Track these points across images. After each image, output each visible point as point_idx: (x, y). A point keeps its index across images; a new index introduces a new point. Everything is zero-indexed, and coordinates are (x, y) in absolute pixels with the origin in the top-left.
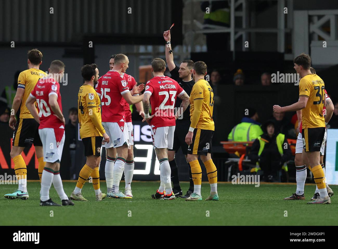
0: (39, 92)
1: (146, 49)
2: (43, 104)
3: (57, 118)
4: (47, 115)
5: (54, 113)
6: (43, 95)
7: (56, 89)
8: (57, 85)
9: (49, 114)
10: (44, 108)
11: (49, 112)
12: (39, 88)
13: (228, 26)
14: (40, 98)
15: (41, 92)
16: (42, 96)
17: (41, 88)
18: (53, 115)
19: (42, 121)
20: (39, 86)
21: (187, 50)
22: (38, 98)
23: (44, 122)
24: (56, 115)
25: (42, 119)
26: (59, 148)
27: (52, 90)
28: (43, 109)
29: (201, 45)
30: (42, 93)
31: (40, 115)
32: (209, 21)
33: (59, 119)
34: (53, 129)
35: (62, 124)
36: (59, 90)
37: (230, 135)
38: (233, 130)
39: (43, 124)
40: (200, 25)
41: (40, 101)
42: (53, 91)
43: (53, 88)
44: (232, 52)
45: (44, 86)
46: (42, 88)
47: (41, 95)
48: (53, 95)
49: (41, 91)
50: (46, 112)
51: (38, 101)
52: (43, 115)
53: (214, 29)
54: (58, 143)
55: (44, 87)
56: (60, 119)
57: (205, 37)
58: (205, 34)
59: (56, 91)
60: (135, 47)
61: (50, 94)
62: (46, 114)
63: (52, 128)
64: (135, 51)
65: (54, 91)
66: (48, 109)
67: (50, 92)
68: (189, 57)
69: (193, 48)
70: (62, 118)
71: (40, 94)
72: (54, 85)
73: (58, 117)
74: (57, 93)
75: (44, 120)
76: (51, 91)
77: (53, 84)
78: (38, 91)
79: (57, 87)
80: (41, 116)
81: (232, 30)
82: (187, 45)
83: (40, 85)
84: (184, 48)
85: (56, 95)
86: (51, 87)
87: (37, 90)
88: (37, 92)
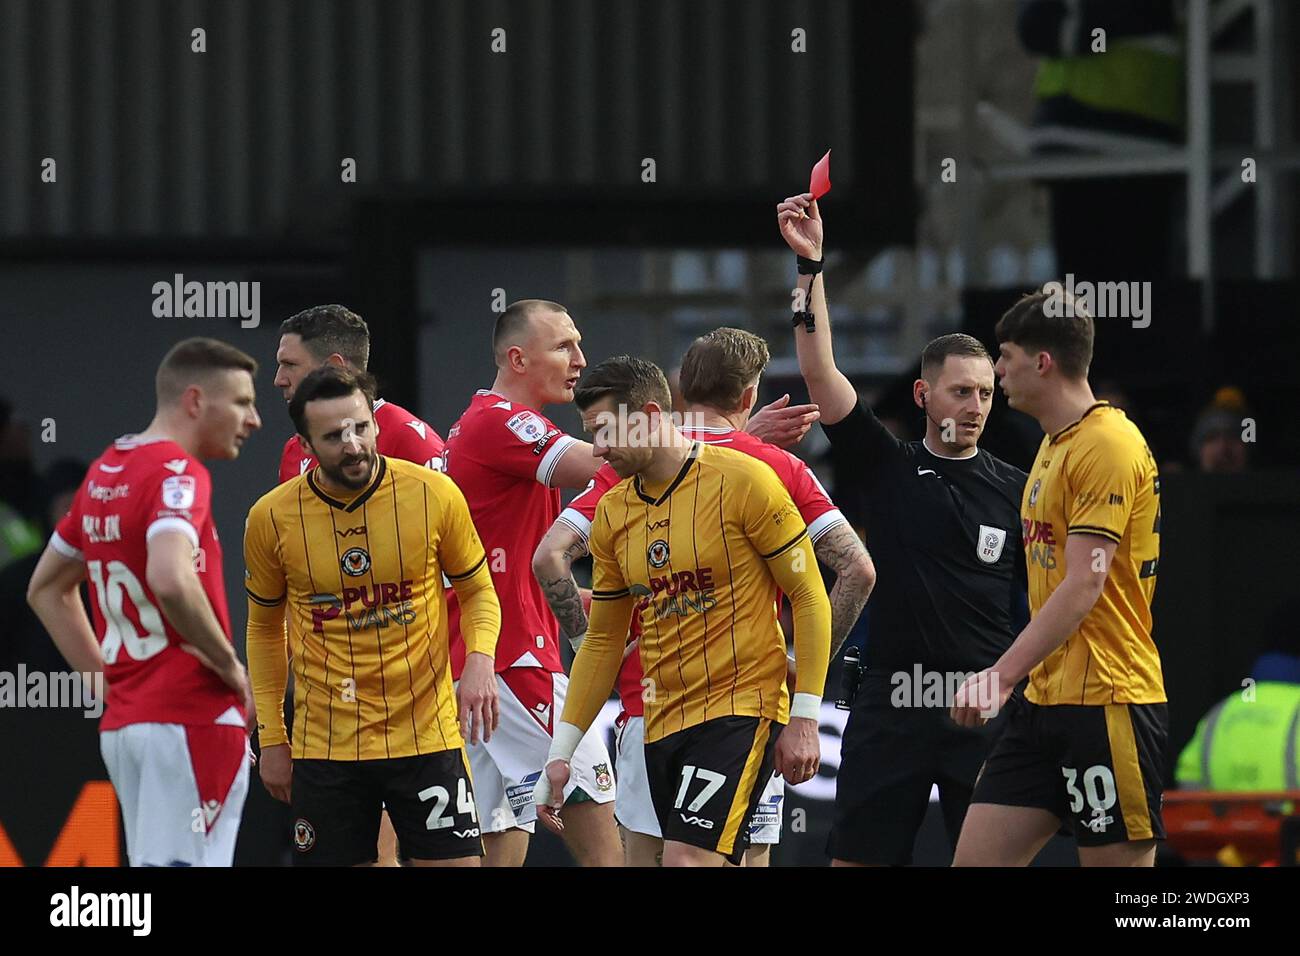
0: (98, 521)
1: (710, 269)
2: (122, 586)
3: (201, 665)
4: (144, 652)
5: (186, 642)
6: (118, 536)
7: (188, 499)
8: (192, 480)
9: (156, 645)
10: (130, 610)
11: (157, 634)
12: (100, 497)
13: (1173, 133)
14: (106, 552)
15: (107, 520)
16: (114, 543)
17: (106, 498)
18: (183, 652)
19: (117, 686)
20: (96, 485)
21: (942, 276)
22: (94, 558)
23: (133, 687)
24: (196, 652)
25: (119, 671)
26: (215, 838)
27: (164, 507)
28: (123, 618)
29: (1023, 248)
30: (113, 525)
31: (109, 651)
32: (1062, 110)
33: (211, 673)
34: (180, 732)
35: (231, 698)
36: (205, 505)
37: (1190, 757)
38: (1202, 728)
39: (125, 702)
40: (1013, 133)
41: (106, 575)
42: (172, 510)
43: (168, 498)
44: (1196, 285)
45: (126, 487)
46: (110, 498)
47: (108, 538)
48: (170, 536)
49: (109, 514)
50: (143, 632)
51: (96, 571)
52: (123, 649)
53: (1094, 153)
54: (212, 808)
55: (122, 491)
56: (219, 671)
57: (1044, 198)
58: (1040, 182)
59: (185, 513)
60: (648, 260)
61: (153, 530)
62: (143, 647)
63: (176, 723)
64: (648, 284)
65: (177, 513)
66: (150, 617)
67: (157, 518)
68: (955, 312)
69: (977, 260)
70: (226, 661)
71: (104, 535)
72: (174, 479)
73: (205, 659)
74: (190, 522)
75: (126, 682)
76: (160, 514)
77: (173, 474)
78: (95, 516)
79: (192, 487)
80: (112, 659)
81: (1195, 159)
82: (940, 249)
83: (103, 485)
84: (927, 264)
85: (189, 532)
86: (159, 490)
87: (91, 513)
88: (89, 524)
